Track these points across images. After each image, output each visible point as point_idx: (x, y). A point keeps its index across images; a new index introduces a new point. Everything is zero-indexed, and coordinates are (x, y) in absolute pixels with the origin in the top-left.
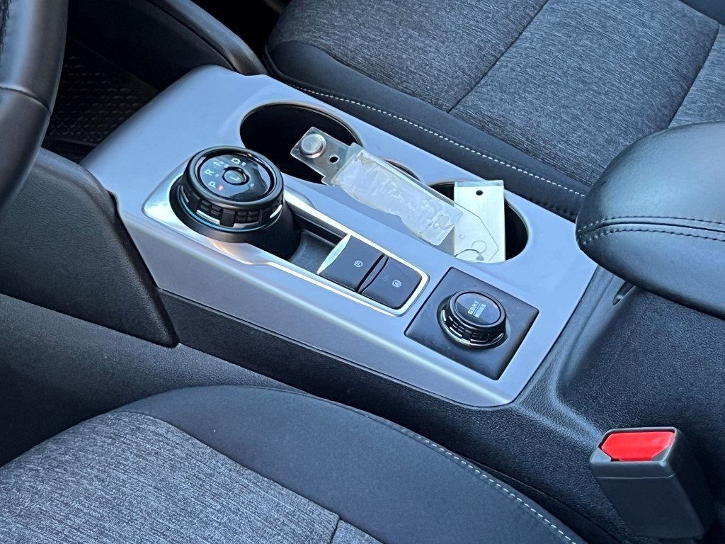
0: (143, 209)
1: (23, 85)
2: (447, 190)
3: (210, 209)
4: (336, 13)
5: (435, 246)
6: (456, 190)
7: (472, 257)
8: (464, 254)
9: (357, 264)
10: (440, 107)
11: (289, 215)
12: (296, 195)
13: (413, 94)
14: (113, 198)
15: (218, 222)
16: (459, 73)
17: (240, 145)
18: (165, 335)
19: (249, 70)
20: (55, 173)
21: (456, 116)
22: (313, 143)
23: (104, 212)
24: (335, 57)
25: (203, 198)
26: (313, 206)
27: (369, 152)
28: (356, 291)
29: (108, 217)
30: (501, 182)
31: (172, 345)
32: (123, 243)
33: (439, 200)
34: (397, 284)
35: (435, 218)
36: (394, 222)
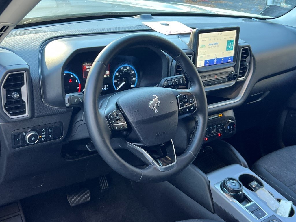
0: (214, 185)
1: (192, 152)
2: (279, 200)
3: (227, 188)
4: (270, 161)
5: (273, 211)
6: (281, 201)
7: (280, 215)
8: (279, 214)
9: (253, 208)
10: (286, 186)
11: (243, 195)
12: (245, 191)
13: (281, 181)
14: (209, 182)
15: (227, 191)
16: (293, 180)
17: (238, 179)
18: (213, 211)
19: (245, 166)
20: (200, 174)
21: (289, 188)
22: (254, 184)
23: (207, 183)
24: (266, 170)
25: (226, 186)
26: (248, 194)
27: (265, 188)
28: (251, 212)
29: (207, 185)
30: (292, 202)
31: (213, 213)
32: (209, 191)
33: (277, 202)
34: (260, 214)
35: (274, 205)
36: (265, 203)
